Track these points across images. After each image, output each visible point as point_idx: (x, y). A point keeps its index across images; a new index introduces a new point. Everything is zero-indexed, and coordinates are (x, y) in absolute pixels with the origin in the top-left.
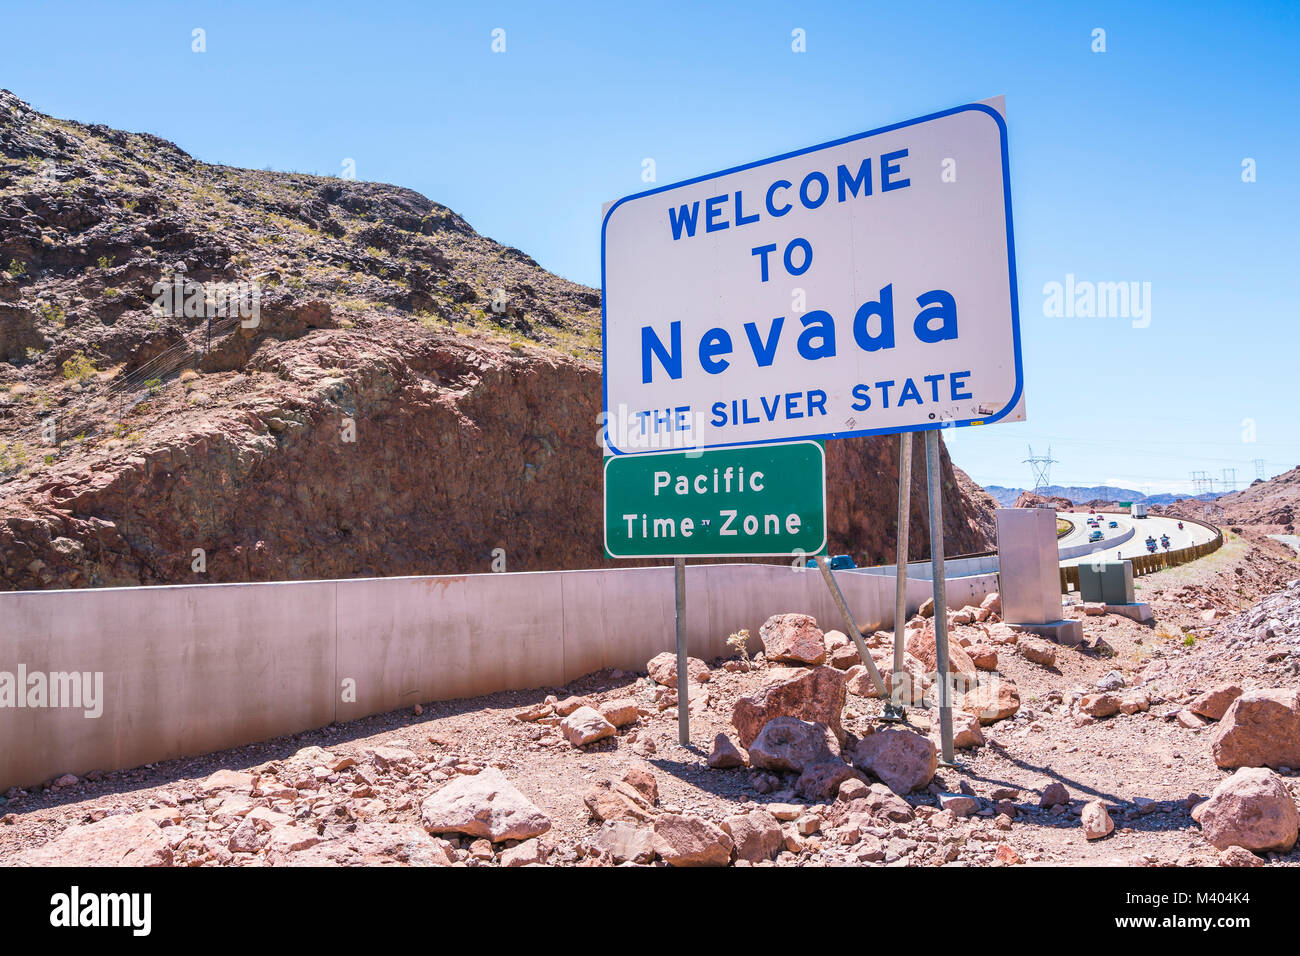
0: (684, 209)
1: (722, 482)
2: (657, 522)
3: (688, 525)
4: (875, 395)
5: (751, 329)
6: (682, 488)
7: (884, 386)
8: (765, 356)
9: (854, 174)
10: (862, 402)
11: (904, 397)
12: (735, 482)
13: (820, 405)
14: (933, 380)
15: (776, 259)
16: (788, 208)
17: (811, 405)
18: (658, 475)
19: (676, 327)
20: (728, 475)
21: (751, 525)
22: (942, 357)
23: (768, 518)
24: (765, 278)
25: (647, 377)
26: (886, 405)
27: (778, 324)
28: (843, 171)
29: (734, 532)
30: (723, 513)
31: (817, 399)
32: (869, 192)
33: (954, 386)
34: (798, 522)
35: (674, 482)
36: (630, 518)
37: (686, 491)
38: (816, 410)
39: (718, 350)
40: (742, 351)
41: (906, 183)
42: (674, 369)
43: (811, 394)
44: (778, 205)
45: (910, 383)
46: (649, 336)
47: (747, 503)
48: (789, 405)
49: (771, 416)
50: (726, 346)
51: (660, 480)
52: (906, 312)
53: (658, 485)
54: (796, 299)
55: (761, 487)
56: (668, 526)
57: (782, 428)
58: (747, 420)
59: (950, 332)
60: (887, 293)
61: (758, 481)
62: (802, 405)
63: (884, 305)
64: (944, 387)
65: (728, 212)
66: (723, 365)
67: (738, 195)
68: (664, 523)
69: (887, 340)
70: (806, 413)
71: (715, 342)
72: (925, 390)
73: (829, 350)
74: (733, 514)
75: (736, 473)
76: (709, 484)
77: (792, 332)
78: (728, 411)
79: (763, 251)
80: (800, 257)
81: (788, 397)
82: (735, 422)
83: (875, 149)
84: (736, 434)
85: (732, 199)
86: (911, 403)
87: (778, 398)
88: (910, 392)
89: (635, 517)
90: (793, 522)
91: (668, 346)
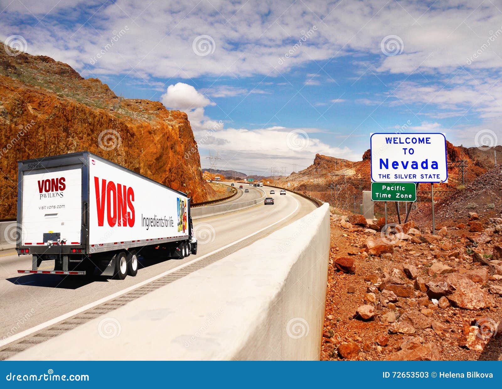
0: (389, 138)
1: (397, 188)
2: (383, 195)
3: (389, 196)
4: (425, 176)
5: (402, 162)
7: (426, 175)
8: (405, 167)
9: (421, 139)
10: (422, 177)
11: (429, 177)
12: (399, 188)
13: (415, 177)
14: (434, 175)
15: (407, 151)
16: (409, 143)
17: (413, 177)
18: (383, 186)
19: (387, 160)
20: (398, 187)
21: (402, 196)
22: (435, 172)
23: (405, 195)
24: (405, 154)
25: (381, 168)
26: (426, 178)
27: (407, 162)
28: (419, 139)
29: (399, 197)
30: (397, 194)
32: (424, 143)
33: (437, 176)
34: (411, 196)
35: (387, 188)
36: (377, 194)
37: (389, 189)
38: (414, 178)
39: (395, 165)
40: (400, 166)
41: (430, 143)
42: (387, 167)
43: (413, 175)
44: (408, 142)
45: (430, 175)
46: (381, 161)
47: (401, 192)
48: (409, 176)
49: (406, 178)
50: (397, 164)
51: (384, 187)
52: (430, 164)
53: (383, 188)
54: (410, 159)
55: (404, 190)
57: (408, 180)
58: (401, 178)
59: (437, 168)
60: (427, 160)
61: (404, 189)
62: (412, 176)
63: (426, 162)
64: (436, 176)
65: (398, 141)
66: (397, 168)
67: (400, 138)
68: (385, 195)
69: (427, 168)
70: (412, 177)
71: (395, 163)
72: (433, 176)
73: (417, 168)
74: (399, 194)
75: (399, 187)
76: (394, 189)
77: (410, 164)
78: (398, 176)
79: (405, 149)
80: (411, 152)
81: (409, 175)
82: (399, 178)
83: (425, 136)
84: (399, 180)
85: (399, 139)
86: (430, 178)
87: (407, 175)
88: (430, 176)
90: (410, 196)
91: (385, 163)
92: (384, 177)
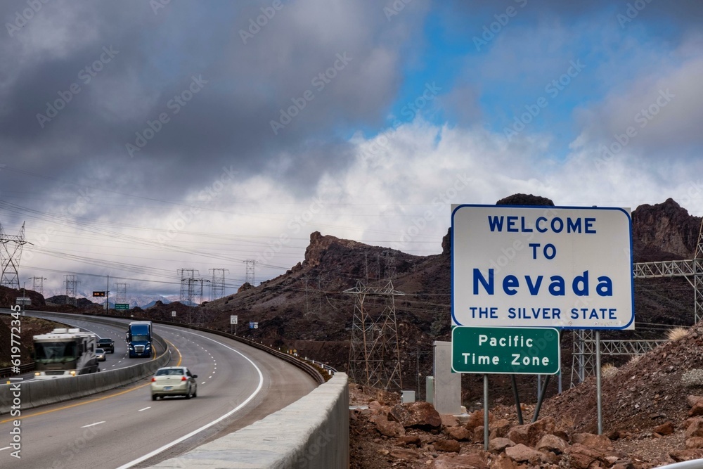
0: (496, 218)
1: (513, 342)
2: (480, 358)
3: (496, 360)
4: (581, 313)
5: (528, 278)
6: (493, 343)
7: (584, 310)
8: (534, 291)
9: (574, 223)
10: (575, 316)
11: (592, 316)
12: (519, 342)
13: (558, 314)
14: (603, 310)
15: (540, 250)
16: (545, 230)
17: (554, 314)
18: (481, 336)
19: (491, 272)
20: (516, 339)
21: (526, 361)
22: (606, 302)
23: (534, 359)
24: (535, 257)
25: (476, 292)
26: (584, 318)
27: (540, 278)
28: (569, 220)
29: (519, 364)
30: (513, 355)
31: (556, 312)
32: (580, 231)
33: (611, 314)
34: (548, 361)
35: (489, 340)
36: (466, 355)
37: (495, 345)
38: (556, 316)
39: (511, 285)
40: (523, 287)
41: (594, 232)
42: (490, 289)
43: (554, 310)
44: (542, 227)
45: (594, 311)
46: (477, 274)
47: (524, 351)
48: (544, 313)
49: (536, 317)
50: (516, 283)
51: (482, 339)
52: (593, 283)
53: (481, 341)
54: (544, 269)
55: (531, 345)
56: (486, 360)
57: (540, 323)
58: (525, 317)
59: (609, 293)
60: (586, 273)
61: (530, 343)
62: (550, 313)
63: (585, 278)
64: (607, 313)
65: (518, 224)
66: (514, 292)
67: (523, 218)
68: (484, 358)
69: (585, 292)
70: (551, 317)
71: (511, 281)
72: (599, 314)
73: (562, 292)
74: (518, 356)
75: (520, 339)
76: (507, 342)
77: (546, 283)
78: (516, 312)
79: (535, 246)
80: (550, 252)
81: (544, 309)
82: (520, 317)
83: (583, 215)
84: (518, 323)
85: (520, 219)
86: (594, 318)
87: (539, 309)
88: (594, 314)
89: (469, 354)
90: (545, 361)
91: (487, 279)
92: (483, 315)
